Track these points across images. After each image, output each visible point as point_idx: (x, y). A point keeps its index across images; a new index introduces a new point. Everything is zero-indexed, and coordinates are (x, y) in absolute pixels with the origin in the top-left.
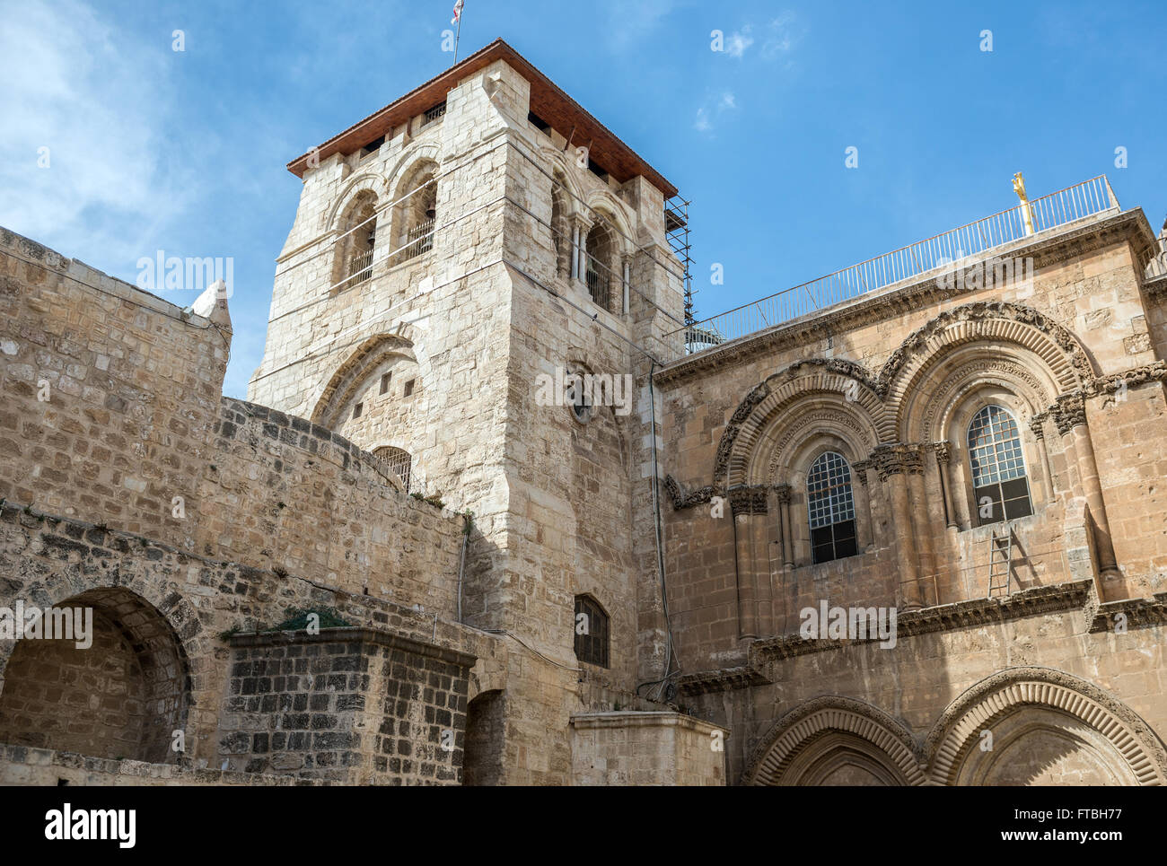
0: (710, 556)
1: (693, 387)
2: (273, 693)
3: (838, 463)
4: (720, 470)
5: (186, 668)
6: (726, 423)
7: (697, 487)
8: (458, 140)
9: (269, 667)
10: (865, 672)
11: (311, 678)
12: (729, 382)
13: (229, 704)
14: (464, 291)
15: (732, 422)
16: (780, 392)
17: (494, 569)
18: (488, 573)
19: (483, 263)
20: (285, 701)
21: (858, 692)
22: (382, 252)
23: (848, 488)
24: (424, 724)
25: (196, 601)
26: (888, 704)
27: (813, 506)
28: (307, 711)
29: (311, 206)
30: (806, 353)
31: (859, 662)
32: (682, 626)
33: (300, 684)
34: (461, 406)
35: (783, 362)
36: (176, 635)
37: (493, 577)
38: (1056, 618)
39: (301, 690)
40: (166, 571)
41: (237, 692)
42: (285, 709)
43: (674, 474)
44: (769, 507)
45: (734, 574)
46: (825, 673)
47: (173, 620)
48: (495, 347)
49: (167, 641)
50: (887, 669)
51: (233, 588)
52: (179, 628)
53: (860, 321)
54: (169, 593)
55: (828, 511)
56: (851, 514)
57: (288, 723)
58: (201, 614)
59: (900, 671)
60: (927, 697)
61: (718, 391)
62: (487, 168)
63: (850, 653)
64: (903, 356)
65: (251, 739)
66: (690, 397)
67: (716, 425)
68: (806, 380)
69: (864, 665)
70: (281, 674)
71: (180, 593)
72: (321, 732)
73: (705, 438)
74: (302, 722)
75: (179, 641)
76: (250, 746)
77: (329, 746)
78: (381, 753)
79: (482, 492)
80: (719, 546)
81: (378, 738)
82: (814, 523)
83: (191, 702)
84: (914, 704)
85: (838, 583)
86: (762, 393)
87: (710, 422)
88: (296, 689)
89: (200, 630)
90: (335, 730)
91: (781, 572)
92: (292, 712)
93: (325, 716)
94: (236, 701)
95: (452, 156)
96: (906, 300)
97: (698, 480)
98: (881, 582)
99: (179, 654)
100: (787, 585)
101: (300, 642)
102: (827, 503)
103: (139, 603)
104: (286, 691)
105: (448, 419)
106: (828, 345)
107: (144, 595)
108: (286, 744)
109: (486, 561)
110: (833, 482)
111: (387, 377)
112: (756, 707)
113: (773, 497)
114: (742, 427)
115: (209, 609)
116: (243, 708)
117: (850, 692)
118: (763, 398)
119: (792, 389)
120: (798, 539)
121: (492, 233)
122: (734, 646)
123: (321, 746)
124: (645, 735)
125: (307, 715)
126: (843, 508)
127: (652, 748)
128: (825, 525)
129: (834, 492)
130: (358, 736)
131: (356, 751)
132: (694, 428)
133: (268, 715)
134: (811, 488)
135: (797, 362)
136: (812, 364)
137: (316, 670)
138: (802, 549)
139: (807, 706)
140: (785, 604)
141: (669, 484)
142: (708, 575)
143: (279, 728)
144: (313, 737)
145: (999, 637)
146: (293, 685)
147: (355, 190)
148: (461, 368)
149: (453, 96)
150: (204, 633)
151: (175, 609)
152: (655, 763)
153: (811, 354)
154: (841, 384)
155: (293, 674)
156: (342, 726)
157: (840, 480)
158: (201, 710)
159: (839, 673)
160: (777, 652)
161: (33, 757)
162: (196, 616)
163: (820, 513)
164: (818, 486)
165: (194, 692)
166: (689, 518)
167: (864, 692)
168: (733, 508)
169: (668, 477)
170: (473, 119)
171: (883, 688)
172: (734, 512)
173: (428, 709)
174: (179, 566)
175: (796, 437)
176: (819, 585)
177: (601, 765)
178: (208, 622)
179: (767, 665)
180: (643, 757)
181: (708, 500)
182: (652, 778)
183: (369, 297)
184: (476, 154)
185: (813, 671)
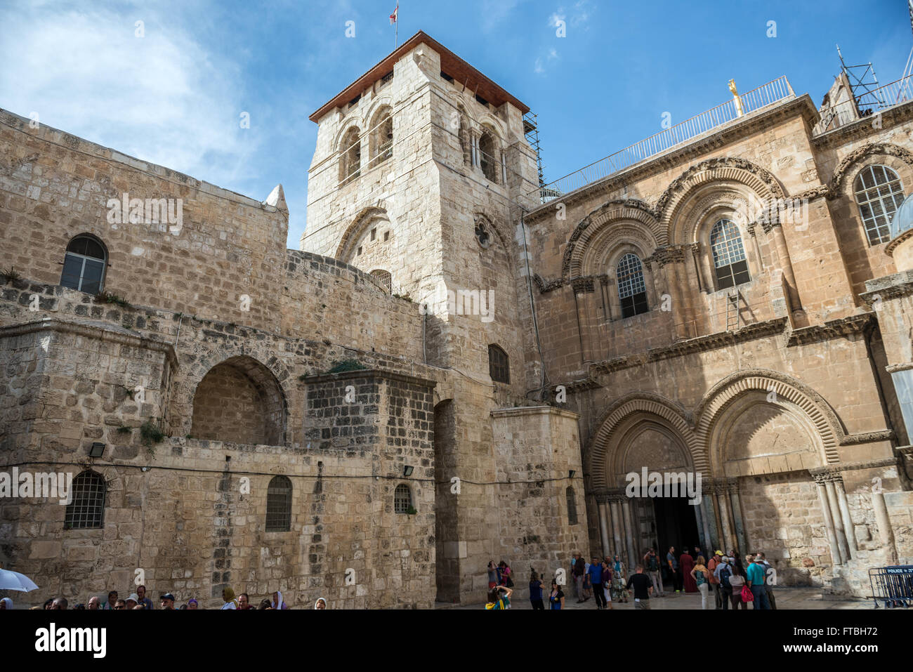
0: (563, 318)
1: (546, 223)
2: (330, 407)
3: (634, 260)
4: (566, 269)
5: (283, 396)
6: (567, 242)
7: (553, 279)
8: (402, 92)
9: (326, 393)
10: (656, 378)
13: (307, 414)
14: (413, 179)
15: (571, 240)
16: (597, 221)
17: (442, 333)
18: (439, 336)
19: (421, 161)
20: (336, 411)
21: (652, 389)
22: (365, 161)
23: (641, 274)
24: (411, 419)
25: (285, 361)
26: (670, 395)
27: (620, 286)
28: (349, 416)
29: (324, 139)
30: (611, 197)
31: (652, 372)
32: (549, 358)
33: (343, 401)
34: (416, 244)
35: (598, 204)
36: (276, 379)
37: (442, 338)
38: (767, 340)
39: (344, 405)
40: (268, 345)
41: (311, 408)
42: (337, 415)
43: (539, 273)
44: (595, 288)
45: (577, 327)
46: (633, 380)
47: (274, 371)
48: (433, 209)
49: (272, 383)
50: (669, 375)
51: (303, 352)
52: (278, 375)
53: (643, 176)
54: (270, 357)
55: (629, 288)
56: (643, 288)
57: (339, 422)
58: (288, 367)
59: (676, 376)
60: (693, 389)
61: (561, 223)
62: (419, 106)
63: (647, 368)
64: (669, 194)
65: (321, 432)
66: (545, 229)
67: (562, 243)
68: (612, 213)
69: (655, 373)
70: (333, 397)
71: (276, 357)
72: (357, 426)
73: (556, 251)
74: (346, 421)
75: (278, 382)
76: (321, 435)
77: (362, 433)
78: (390, 436)
80: (568, 312)
81: (388, 428)
82: (622, 295)
83: (287, 413)
84: (686, 393)
85: (638, 329)
86: (587, 223)
87: (558, 242)
88: (341, 404)
89: (289, 376)
90: (364, 425)
91: (604, 324)
92: (341, 416)
93: (358, 418)
94: (311, 412)
95: (399, 102)
96: (669, 161)
97: (554, 276)
98: (663, 326)
99: (279, 388)
100: (608, 332)
101: (341, 379)
102: (629, 283)
103: (256, 363)
104: (336, 406)
105: (410, 252)
106: (624, 191)
107: (258, 359)
108: (339, 433)
109: (437, 329)
110: (632, 271)
111: (374, 231)
112: (595, 401)
113: (597, 282)
114: (577, 243)
115: (292, 364)
116: (314, 416)
117: (648, 389)
118: (588, 225)
119: (605, 219)
120: (613, 305)
121: (425, 144)
122: (580, 368)
123: (358, 433)
124: (533, 419)
125: (349, 418)
126: (638, 285)
127: (537, 426)
128: (628, 296)
129: (632, 277)
130: (377, 428)
131: (376, 435)
132: (549, 246)
133: (328, 419)
134: (619, 275)
135: (606, 203)
136: (615, 203)
138: (616, 311)
139: (624, 398)
140: (608, 342)
141: (536, 279)
142: (562, 329)
143: (335, 425)
144: (353, 429)
145: (734, 353)
146: (340, 402)
147: (347, 127)
148: (414, 223)
149: (397, 67)
150: (291, 377)
151: (274, 365)
152: (539, 434)
153: (614, 198)
154: (634, 214)
155: (340, 396)
156: (368, 423)
157: (636, 269)
158: (294, 418)
159: (641, 379)
160: (604, 369)
161: (212, 445)
162: (286, 368)
163: (625, 289)
164: (623, 274)
165: (289, 409)
166: (550, 297)
167: (656, 389)
168: (575, 290)
169: (536, 275)
170: (409, 79)
171: (667, 386)
172: (575, 293)
173: (413, 411)
174: (274, 342)
175: (609, 246)
176: (627, 331)
177: (509, 437)
178: (292, 371)
179: (599, 377)
180: (532, 431)
181: (560, 287)
182: (538, 442)
183: (361, 187)
184: (413, 99)
185: (626, 379)
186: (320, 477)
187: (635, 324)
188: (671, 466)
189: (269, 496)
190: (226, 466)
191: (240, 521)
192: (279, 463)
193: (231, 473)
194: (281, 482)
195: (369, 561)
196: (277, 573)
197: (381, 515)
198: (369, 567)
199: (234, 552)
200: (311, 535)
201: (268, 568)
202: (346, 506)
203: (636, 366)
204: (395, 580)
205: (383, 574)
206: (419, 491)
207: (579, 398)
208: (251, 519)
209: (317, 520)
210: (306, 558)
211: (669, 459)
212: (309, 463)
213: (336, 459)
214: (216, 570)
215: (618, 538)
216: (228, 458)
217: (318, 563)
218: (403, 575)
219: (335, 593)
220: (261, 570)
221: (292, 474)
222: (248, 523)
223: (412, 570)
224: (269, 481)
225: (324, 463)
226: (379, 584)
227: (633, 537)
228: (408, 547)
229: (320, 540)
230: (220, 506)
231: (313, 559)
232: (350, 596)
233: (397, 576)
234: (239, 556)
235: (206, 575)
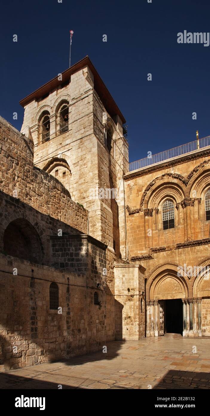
0: (138, 227)
1: (134, 180)
2: (64, 252)
3: (171, 203)
4: (142, 204)
5: (41, 244)
6: (143, 191)
7: (135, 209)
8: (76, 93)
9: (61, 245)
10: (177, 256)
11: (74, 248)
12: (144, 179)
13: (52, 254)
14: (82, 143)
15: (145, 190)
16: (159, 183)
17: (97, 225)
18: (96, 226)
19: (87, 134)
20: (67, 254)
21: (175, 261)
22: (52, 131)
23: (173, 210)
24: (99, 262)
25: (41, 225)
26: (182, 263)
27: (163, 215)
28: (74, 257)
29: (28, 117)
30: (166, 171)
31: (176, 254)
32: (131, 244)
33: (71, 250)
34: (84, 179)
35: (159, 174)
36: (38, 234)
37: (97, 227)
39: (71, 252)
40: (34, 215)
41: (54, 251)
42: (68, 256)
43: (129, 205)
44: (153, 215)
45: (144, 232)
46: (167, 256)
47: (37, 230)
48: (93, 161)
49: (35, 236)
50: (183, 255)
51: (49, 222)
52: (39, 232)
54: (35, 222)
55: (167, 216)
56: (173, 217)
57: (69, 260)
58: (43, 229)
59: (186, 256)
61: (141, 181)
62: (86, 102)
63: (174, 252)
64: (193, 173)
65: (60, 264)
66: (133, 184)
67: (141, 191)
68: (166, 180)
69: (177, 254)
70: (65, 247)
71: (38, 222)
72: (78, 263)
73: (137, 195)
74: (73, 260)
75: (39, 236)
76: (59, 266)
77: (81, 266)
78: (92, 269)
79: (92, 204)
80: (141, 224)
81: (91, 265)
82: (164, 219)
83: (44, 253)
84: (188, 263)
85: (170, 235)
86: (154, 183)
87: (139, 191)
88: (70, 251)
89: (43, 234)
90: (82, 262)
91: (156, 232)
92: (69, 257)
93: (79, 259)
94: (54, 254)
95: (74, 98)
97: (135, 207)
98: (181, 234)
99: (39, 239)
100: (157, 235)
101: (69, 238)
102: (167, 214)
103: (28, 224)
104: (67, 252)
105: (80, 183)
106: (172, 169)
107: (30, 222)
108: (69, 265)
109: (94, 223)
110: (169, 209)
111: (57, 171)
112: (150, 264)
113: (154, 212)
114: (147, 192)
115: (44, 228)
116: (56, 256)
117: (173, 261)
118: (154, 184)
119: (162, 182)
120: (160, 223)
121: (89, 124)
122: (144, 250)
123: (78, 266)
124: (131, 269)
125: (74, 258)
126: (171, 215)
127: (133, 272)
128: (166, 220)
129: (169, 211)
130: (88, 264)
131: (88, 268)
132: (134, 192)
133: (63, 258)
134: (163, 210)
135: (164, 174)
136: (168, 175)
137: (75, 246)
138: (160, 226)
139: (163, 264)
140: (156, 240)
141: (128, 208)
142: (138, 232)
143: (67, 261)
144: (76, 264)
146: (69, 250)
147: (42, 111)
148: (83, 167)
149: (73, 77)
150: (44, 235)
151: (37, 226)
152: (133, 276)
153: (167, 172)
154: (175, 181)
155: (69, 247)
156: (83, 261)
157: (171, 208)
158: (46, 256)
159: (171, 256)
160: (155, 251)
161: (25, 262)
162: (42, 229)
163: (165, 217)
164: (165, 209)
165: (44, 251)
166: (133, 217)
167: (177, 261)
168: (145, 214)
169: (127, 206)
170: (80, 85)
171: (181, 260)
172: (145, 215)
173: (100, 258)
174: (36, 214)
175: (161, 196)
176: (165, 235)
177: (121, 276)
178: (45, 232)
179: (153, 254)
180: (131, 274)
181: (138, 212)
182: (133, 279)
183: (50, 145)
184: (82, 97)
185: (164, 256)
186: (68, 285)
187: (170, 232)
188: (176, 292)
189: (50, 292)
190: (32, 275)
191: (40, 303)
192: (53, 276)
193: (35, 278)
194: (54, 286)
195: (86, 324)
196: (55, 328)
197: (90, 305)
198: (86, 327)
199: (39, 318)
200: (66, 312)
201: (52, 326)
202: (78, 299)
203: (169, 250)
204: (94, 333)
205: (91, 330)
206: (102, 295)
207: (143, 262)
208: (44, 302)
209: (68, 305)
210: (65, 322)
211: (176, 290)
212: (64, 277)
213: (74, 277)
214: (32, 326)
215: (152, 319)
216: (33, 271)
217: (69, 324)
218: (96, 330)
219: (75, 337)
220: (49, 327)
221: (58, 282)
222: (43, 305)
223: (99, 328)
224: (50, 284)
225: (69, 278)
226: (89, 334)
227: (157, 318)
228: (98, 319)
229: (69, 314)
230: (31, 295)
231: (68, 322)
232: (80, 339)
233: (95, 331)
234: (40, 320)
235: (28, 328)
